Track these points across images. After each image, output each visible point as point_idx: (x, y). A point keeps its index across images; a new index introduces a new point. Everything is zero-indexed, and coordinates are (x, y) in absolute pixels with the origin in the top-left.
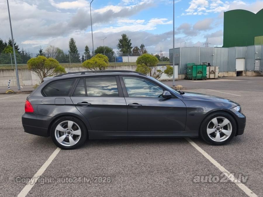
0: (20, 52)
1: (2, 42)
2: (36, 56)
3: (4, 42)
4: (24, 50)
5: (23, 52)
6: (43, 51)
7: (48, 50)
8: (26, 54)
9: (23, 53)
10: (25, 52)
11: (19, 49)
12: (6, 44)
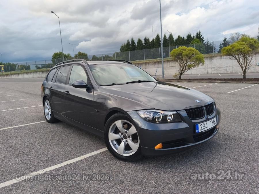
0: (205, 43)
1: (191, 36)
2: (220, 45)
3: (192, 36)
4: (209, 41)
5: (208, 42)
6: (227, 39)
7: (233, 38)
8: (210, 44)
9: (208, 44)
10: (209, 43)
11: (204, 41)
12: (194, 37)
